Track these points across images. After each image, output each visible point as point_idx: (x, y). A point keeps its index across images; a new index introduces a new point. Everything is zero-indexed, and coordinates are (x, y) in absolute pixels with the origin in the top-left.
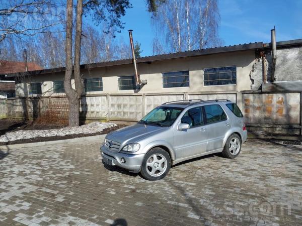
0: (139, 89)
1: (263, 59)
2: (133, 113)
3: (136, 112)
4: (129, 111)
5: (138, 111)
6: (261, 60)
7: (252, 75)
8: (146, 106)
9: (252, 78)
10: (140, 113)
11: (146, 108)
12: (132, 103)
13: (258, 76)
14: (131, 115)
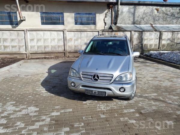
0: (17, 24)
1: (112, 10)
2: (16, 46)
3: (19, 46)
4: (10, 45)
5: (21, 45)
6: (110, 11)
7: (105, 20)
8: (29, 40)
9: (105, 21)
10: (23, 46)
11: (29, 42)
12: (13, 37)
13: (108, 20)
14: (14, 49)
